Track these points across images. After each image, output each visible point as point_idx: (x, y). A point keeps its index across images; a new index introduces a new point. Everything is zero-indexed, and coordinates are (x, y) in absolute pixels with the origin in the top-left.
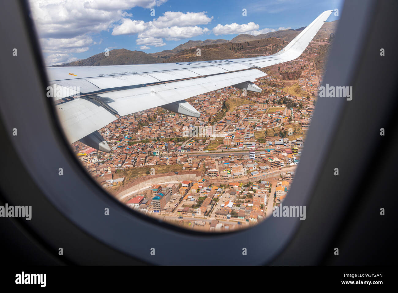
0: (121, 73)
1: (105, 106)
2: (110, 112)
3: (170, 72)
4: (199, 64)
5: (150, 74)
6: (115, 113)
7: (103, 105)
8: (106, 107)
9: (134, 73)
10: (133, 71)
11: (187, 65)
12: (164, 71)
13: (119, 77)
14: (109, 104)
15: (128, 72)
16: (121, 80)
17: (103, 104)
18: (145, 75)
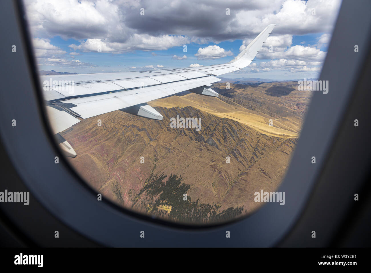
0: (86, 81)
1: (67, 110)
2: (73, 115)
3: (134, 80)
4: (160, 72)
5: (114, 82)
6: (78, 116)
7: (65, 110)
8: (69, 111)
9: (98, 81)
10: (97, 79)
11: (149, 73)
12: (127, 79)
13: (84, 85)
14: (71, 109)
15: (92, 80)
16: (86, 88)
17: (66, 108)
18: (109, 83)
